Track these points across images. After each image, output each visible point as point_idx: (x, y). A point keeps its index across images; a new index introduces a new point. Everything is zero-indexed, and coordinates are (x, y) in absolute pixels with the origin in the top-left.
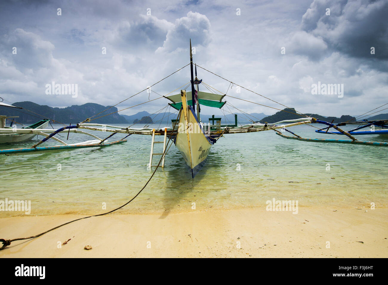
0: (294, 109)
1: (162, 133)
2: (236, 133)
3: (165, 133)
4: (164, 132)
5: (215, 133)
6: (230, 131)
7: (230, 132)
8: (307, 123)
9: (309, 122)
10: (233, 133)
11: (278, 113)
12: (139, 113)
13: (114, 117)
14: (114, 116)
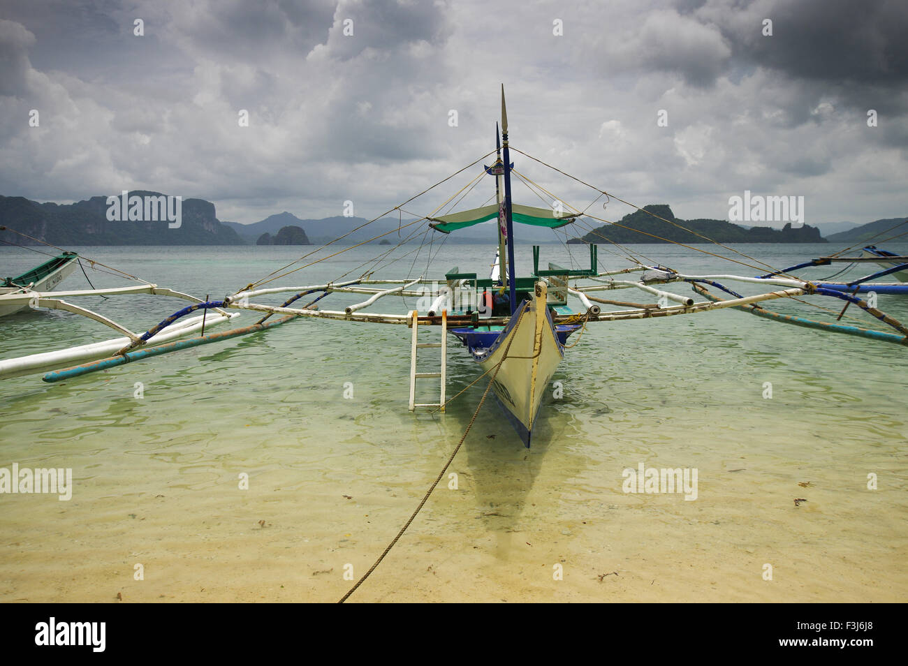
0: (667, 206)
1: (433, 319)
2: (616, 319)
3: (444, 322)
4: (440, 318)
5: (564, 318)
6: (602, 315)
7: (600, 317)
8: (792, 294)
9: (798, 293)
10: (609, 319)
11: (628, 218)
12: (273, 218)
13: (206, 229)
14: (205, 224)
